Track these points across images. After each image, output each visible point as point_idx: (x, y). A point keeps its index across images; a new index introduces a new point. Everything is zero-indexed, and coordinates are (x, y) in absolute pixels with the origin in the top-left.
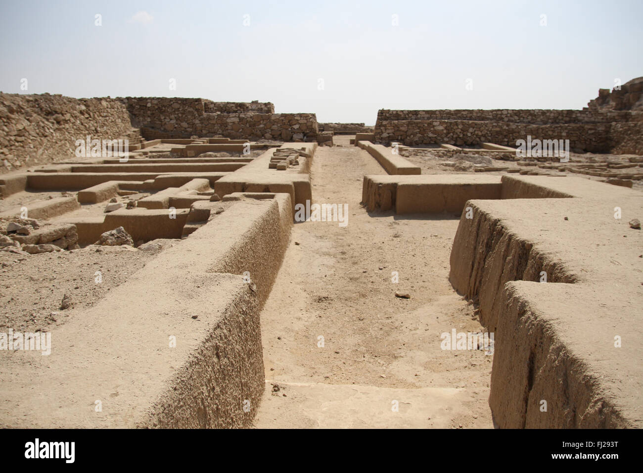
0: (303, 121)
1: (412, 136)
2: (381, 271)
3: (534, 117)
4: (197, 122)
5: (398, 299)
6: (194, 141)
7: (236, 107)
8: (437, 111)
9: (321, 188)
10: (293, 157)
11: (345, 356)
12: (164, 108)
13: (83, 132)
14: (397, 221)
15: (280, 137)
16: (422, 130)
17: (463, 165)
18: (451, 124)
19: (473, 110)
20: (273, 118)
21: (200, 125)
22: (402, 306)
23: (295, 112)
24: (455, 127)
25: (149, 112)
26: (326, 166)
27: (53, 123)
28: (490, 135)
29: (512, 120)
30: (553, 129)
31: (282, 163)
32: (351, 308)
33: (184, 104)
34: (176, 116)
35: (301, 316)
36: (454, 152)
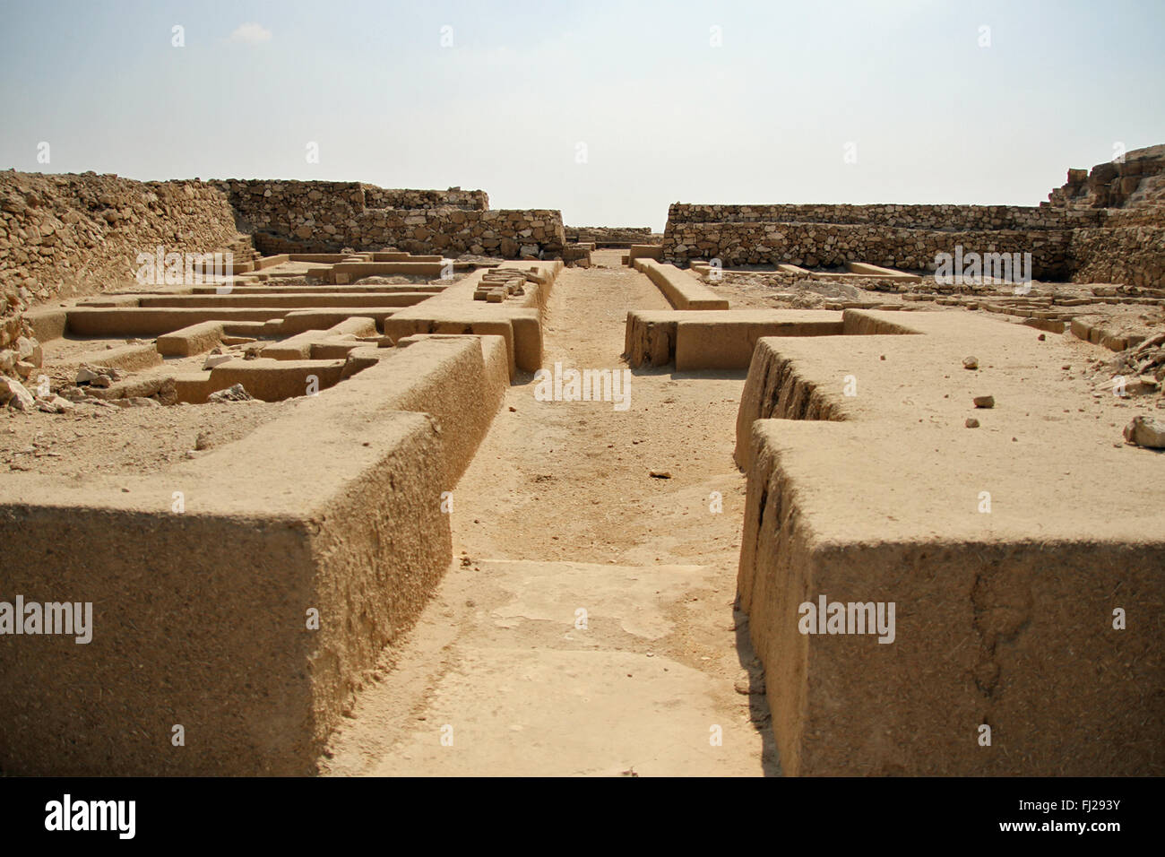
0: (537, 224)
1: (728, 251)
2: (635, 446)
3: (940, 219)
4: (352, 223)
5: (654, 479)
6: (347, 257)
7: (422, 199)
8: (771, 206)
9: (561, 334)
10: (515, 282)
11: (566, 542)
12: (293, 200)
13: (154, 240)
14: (675, 381)
15: (498, 252)
16: (746, 239)
17: (807, 299)
18: (795, 230)
19: (834, 206)
20: (486, 218)
21: (359, 229)
22: (656, 487)
23: (525, 208)
24: (804, 235)
25: (268, 206)
26: (573, 299)
27: (102, 224)
28: (863, 249)
29: (903, 224)
30: (972, 239)
31: (496, 291)
32: (583, 490)
33: (330, 193)
34: (315, 213)
35: (509, 497)
36: (796, 278)
